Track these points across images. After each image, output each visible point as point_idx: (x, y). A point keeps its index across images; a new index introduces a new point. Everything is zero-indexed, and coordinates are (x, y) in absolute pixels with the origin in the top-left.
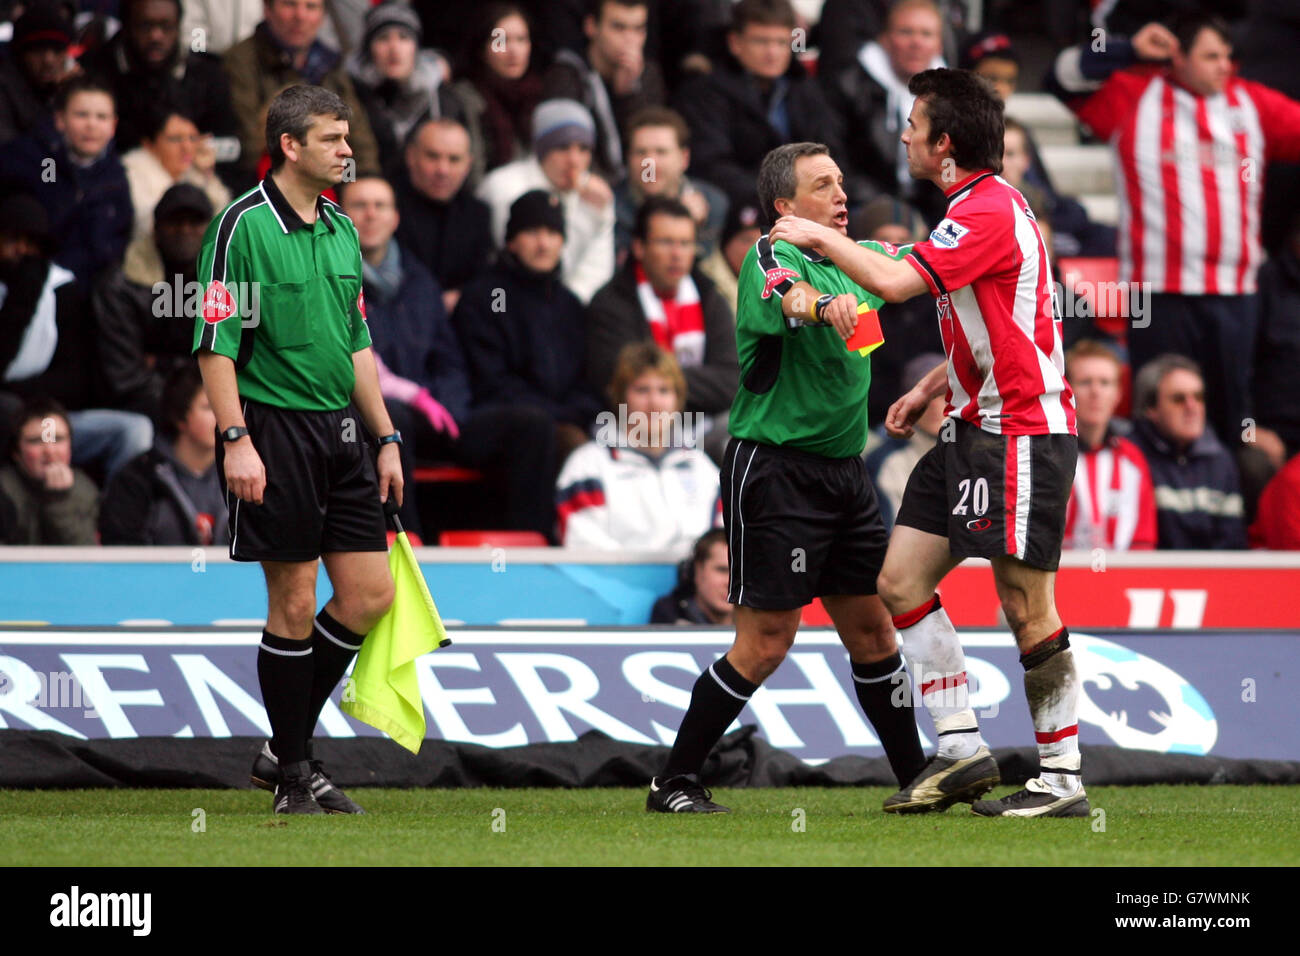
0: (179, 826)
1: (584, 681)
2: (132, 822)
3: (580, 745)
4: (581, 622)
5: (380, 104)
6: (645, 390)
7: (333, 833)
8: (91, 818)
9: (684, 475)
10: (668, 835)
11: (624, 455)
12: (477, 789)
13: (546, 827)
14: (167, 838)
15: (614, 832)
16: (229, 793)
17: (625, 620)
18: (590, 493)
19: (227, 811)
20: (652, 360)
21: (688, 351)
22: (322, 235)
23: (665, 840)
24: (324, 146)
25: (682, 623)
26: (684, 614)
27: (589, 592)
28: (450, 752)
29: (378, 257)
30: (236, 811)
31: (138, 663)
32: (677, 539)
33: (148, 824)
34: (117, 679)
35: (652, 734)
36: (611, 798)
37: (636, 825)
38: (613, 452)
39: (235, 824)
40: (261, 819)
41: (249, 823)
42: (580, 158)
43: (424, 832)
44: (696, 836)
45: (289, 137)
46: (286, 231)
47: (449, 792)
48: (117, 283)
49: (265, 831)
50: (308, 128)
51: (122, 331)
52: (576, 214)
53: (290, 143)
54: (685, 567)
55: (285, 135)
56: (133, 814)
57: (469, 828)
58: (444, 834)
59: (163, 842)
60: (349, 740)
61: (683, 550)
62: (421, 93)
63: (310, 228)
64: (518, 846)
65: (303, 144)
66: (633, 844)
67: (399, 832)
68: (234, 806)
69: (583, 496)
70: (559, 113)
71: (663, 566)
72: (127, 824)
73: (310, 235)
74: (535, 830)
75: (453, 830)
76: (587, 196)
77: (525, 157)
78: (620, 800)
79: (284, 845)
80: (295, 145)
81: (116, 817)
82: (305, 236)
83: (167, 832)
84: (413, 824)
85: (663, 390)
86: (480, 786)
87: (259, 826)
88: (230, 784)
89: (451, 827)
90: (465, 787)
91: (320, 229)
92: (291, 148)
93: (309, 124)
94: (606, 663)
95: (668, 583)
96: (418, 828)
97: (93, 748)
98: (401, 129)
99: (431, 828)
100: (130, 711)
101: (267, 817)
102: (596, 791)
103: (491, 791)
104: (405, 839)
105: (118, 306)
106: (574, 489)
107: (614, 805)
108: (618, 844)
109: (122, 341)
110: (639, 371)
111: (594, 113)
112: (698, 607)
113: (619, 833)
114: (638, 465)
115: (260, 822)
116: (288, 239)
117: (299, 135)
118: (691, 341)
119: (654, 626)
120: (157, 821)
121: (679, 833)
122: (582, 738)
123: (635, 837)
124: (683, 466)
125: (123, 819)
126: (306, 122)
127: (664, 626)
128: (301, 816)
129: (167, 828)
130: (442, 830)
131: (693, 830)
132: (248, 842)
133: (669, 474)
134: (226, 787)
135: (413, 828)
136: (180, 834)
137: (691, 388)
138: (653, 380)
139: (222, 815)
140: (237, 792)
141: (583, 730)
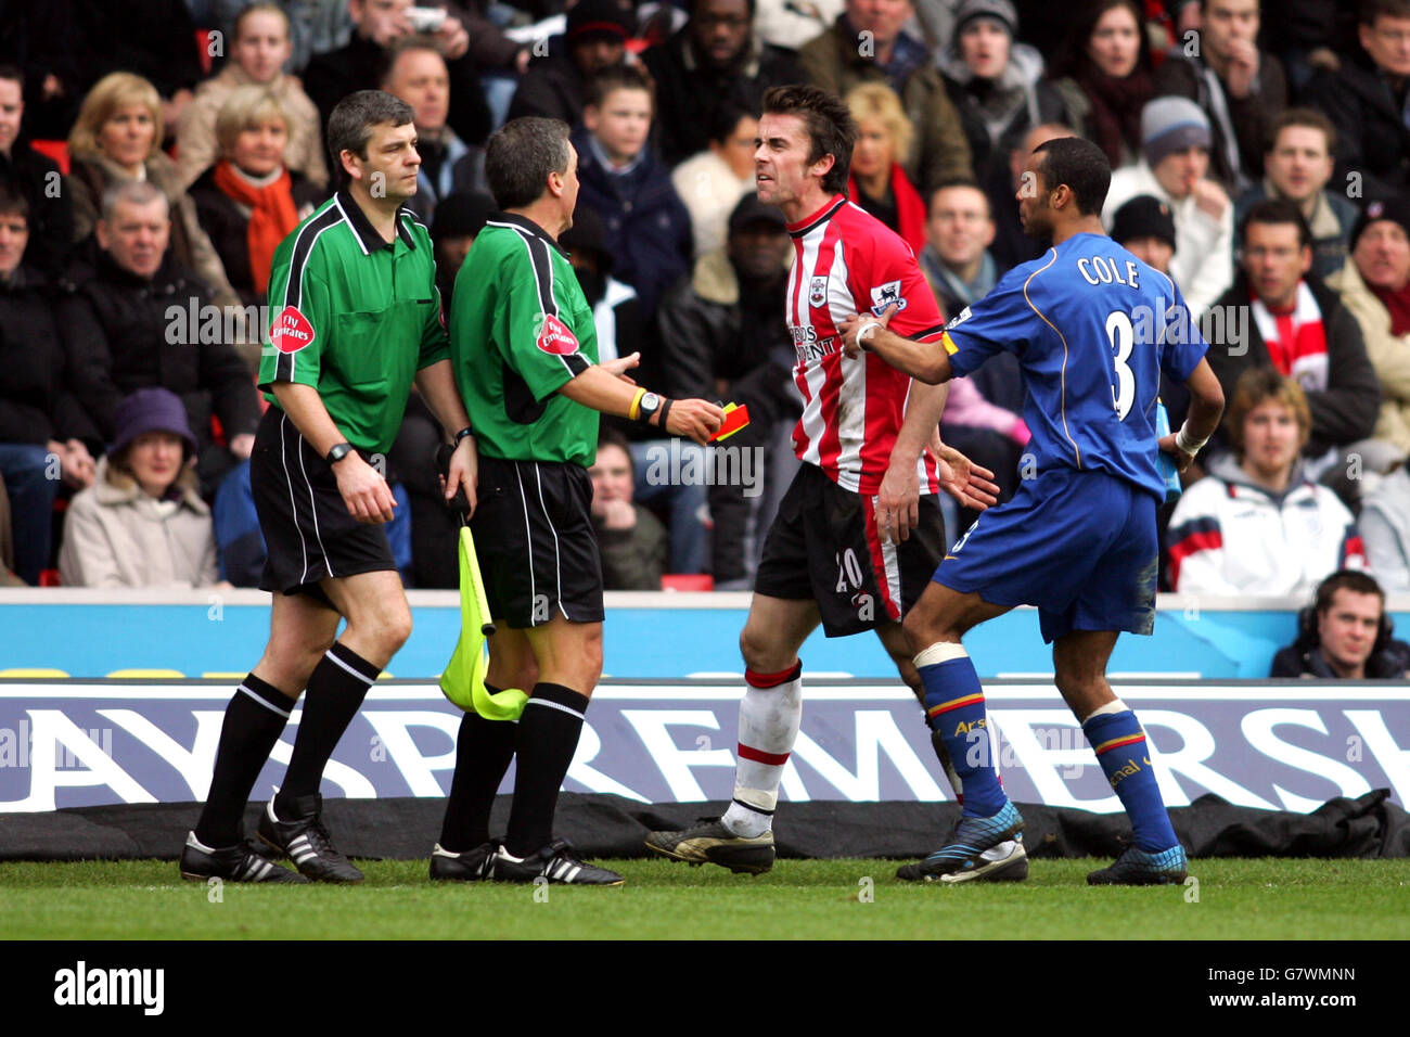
0: (753, 899)
1: (1199, 740)
2: (701, 895)
3: (1194, 811)
4: (1195, 676)
5: (973, 101)
6: (1264, 420)
7: (921, 908)
8: (656, 891)
9: (1308, 514)
10: (1292, 910)
11: (1241, 492)
12: (1081, 859)
13: (1156, 901)
14: (740, 913)
15: (1231, 907)
16: (808, 863)
17: (1243, 673)
18: (1206, 534)
19: (807, 882)
20: (1272, 386)
21: (1312, 375)
22: (402, 256)
23: (1288, 915)
24: (387, 158)
25: (1306, 677)
26: (1307, 668)
27: (1205, 641)
28: (1051, 818)
29: (971, 272)
30: (816, 883)
31: (707, 719)
32: (1300, 584)
33: (718, 897)
34: (684, 737)
35: (1276, 800)
36: (1228, 870)
37: (1256, 898)
38: (1230, 486)
39: (814, 897)
40: (843, 892)
41: (831, 896)
42: (1199, 162)
43: (1021, 906)
44: (1321, 911)
45: (349, 153)
46: (366, 253)
47: (1050, 863)
48: (686, 300)
49: (847, 905)
50: (366, 140)
51: (691, 353)
52: (1189, 223)
53: (351, 159)
54: (1307, 615)
55: (344, 151)
56: (703, 885)
57: (1072, 902)
58: (1045, 909)
59: (734, 917)
60: (940, 804)
61: (1307, 597)
62: (1018, 89)
63: (390, 248)
64: (1125, 922)
65: (364, 159)
66: (1253, 920)
67: (996, 907)
68: (813, 877)
69: (1198, 538)
70: (1170, 112)
71: (1286, 613)
72: (695, 898)
73: (389, 255)
74: (1145, 905)
75: (1054, 905)
76: (1204, 205)
77: (1134, 162)
78: (1238, 872)
79: (868, 921)
80: (357, 161)
81: (684, 889)
82: (384, 257)
83: (740, 907)
84: (1009, 898)
85: (1283, 420)
86: (1085, 856)
87: (841, 900)
88: (810, 854)
89: (1053, 900)
90: (1067, 857)
91: (401, 249)
92: (354, 165)
93: (367, 135)
94: (1223, 721)
95: (1290, 633)
96: (1015, 902)
97: (658, 813)
98: (996, 129)
99: (1030, 902)
100: (699, 773)
101: (850, 891)
102: (1212, 861)
103: (1097, 861)
104: (1001, 914)
105: (686, 323)
106: (1188, 527)
107: (1232, 877)
108: (1236, 920)
109: (691, 363)
110: (1256, 400)
111: (1209, 111)
112: (1322, 660)
113: (1238, 908)
114: (1257, 503)
115: (841, 895)
116: (368, 261)
117: (359, 150)
118: (1314, 364)
119: (1277, 680)
120: (729, 894)
121: (1304, 908)
122: (1197, 803)
123: (1255, 913)
124: (1308, 503)
125: (689, 891)
126: (363, 135)
127: (1287, 680)
128: (886, 888)
129: (739, 901)
130: (1041, 903)
131: (1319, 905)
132: (828, 917)
133: (1292, 512)
134: (804, 857)
135: (1009, 901)
136: (754, 908)
137: (1315, 416)
138: (1272, 409)
139: (800, 888)
140: (816, 862)
141: (1198, 795)
